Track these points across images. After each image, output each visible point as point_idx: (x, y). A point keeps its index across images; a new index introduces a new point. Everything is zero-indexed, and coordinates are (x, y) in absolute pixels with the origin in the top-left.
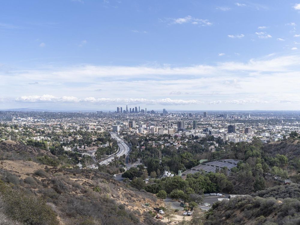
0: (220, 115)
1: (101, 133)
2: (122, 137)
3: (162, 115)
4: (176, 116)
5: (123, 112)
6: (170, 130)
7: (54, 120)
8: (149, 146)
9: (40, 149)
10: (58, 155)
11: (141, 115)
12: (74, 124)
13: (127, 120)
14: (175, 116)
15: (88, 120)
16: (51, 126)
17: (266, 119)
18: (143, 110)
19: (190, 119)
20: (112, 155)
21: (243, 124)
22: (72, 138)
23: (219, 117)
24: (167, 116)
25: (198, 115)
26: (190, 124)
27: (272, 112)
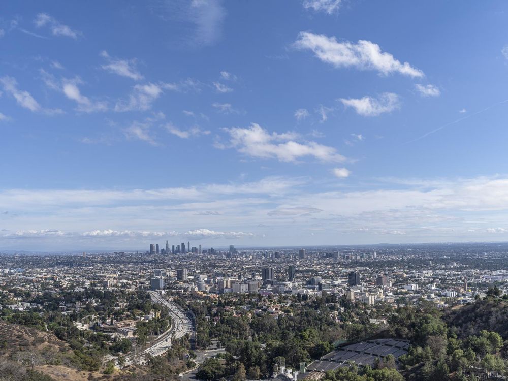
0: (327, 254)
1: (133, 293)
2: (171, 299)
3: (228, 256)
4: (253, 257)
5: (160, 252)
6: (251, 283)
7: (38, 270)
8: (226, 315)
10: (69, 340)
11: (193, 257)
12: (78, 276)
13: (169, 266)
14: (251, 256)
15: (101, 268)
16: (36, 282)
17: (403, 259)
18: (195, 248)
19: (278, 263)
20: (164, 334)
21: (368, 268)
22: (82, 305)
23: (325, 257)
24: (238, 257)
25: (289, 254)
26: (280, 272)
27: (409, 247)
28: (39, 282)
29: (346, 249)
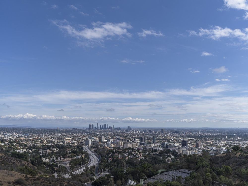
0: (175, 131)
1: (75, 146)
2: (93, 150)
3: (126, 131)
5: (94, 129)
6: (133, 144)
7: (35, 135)
8: (115, 158)
9: (22, 161)
10: (37, 166)
11: (110, 131)
12: (53, 138)
13: (97, 135)
14: (138, 132)
15: (65, 135)
16: (33, 140)
17: (213, 135)
18: (111, 127)
19: (150, 135)
20: (84, 165)
21: (194, 139)
22: (50, 151)
23: (174, 133)
24: (131, 132)
25: (157, 131)
26: (150, 139)
27: (218, 129)
28: (34, 140)
29: (186, 129)
